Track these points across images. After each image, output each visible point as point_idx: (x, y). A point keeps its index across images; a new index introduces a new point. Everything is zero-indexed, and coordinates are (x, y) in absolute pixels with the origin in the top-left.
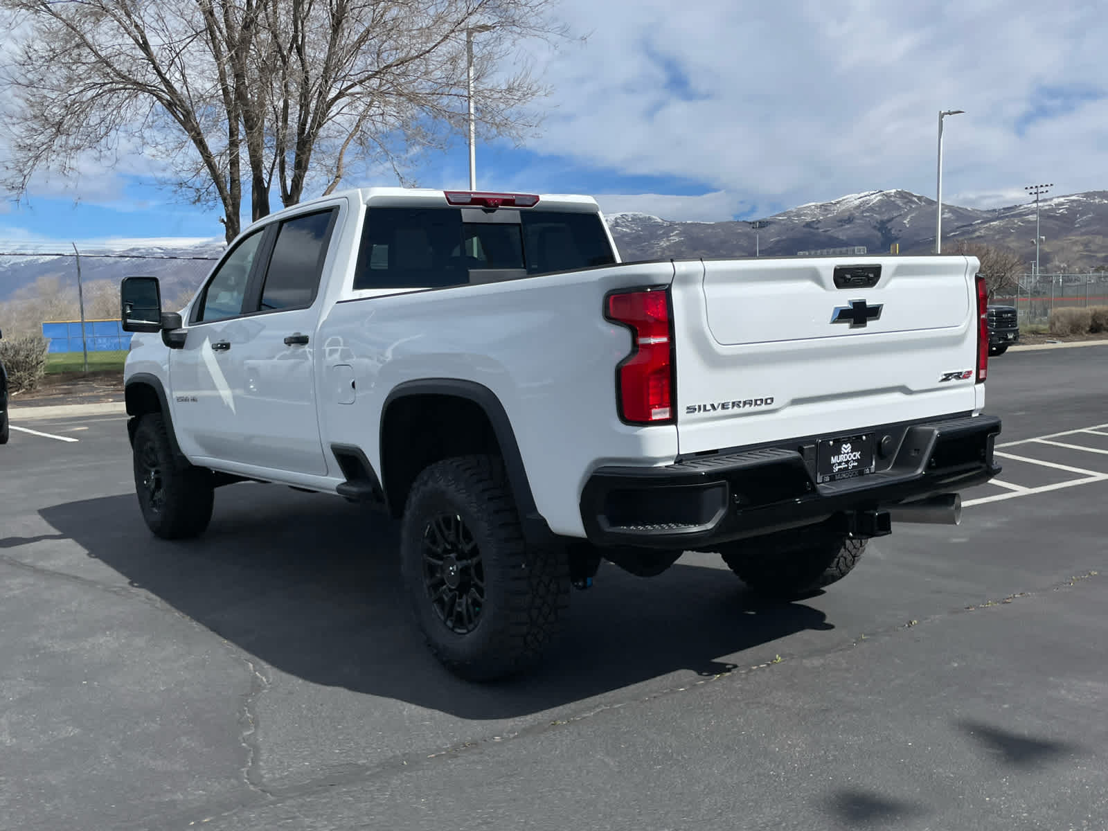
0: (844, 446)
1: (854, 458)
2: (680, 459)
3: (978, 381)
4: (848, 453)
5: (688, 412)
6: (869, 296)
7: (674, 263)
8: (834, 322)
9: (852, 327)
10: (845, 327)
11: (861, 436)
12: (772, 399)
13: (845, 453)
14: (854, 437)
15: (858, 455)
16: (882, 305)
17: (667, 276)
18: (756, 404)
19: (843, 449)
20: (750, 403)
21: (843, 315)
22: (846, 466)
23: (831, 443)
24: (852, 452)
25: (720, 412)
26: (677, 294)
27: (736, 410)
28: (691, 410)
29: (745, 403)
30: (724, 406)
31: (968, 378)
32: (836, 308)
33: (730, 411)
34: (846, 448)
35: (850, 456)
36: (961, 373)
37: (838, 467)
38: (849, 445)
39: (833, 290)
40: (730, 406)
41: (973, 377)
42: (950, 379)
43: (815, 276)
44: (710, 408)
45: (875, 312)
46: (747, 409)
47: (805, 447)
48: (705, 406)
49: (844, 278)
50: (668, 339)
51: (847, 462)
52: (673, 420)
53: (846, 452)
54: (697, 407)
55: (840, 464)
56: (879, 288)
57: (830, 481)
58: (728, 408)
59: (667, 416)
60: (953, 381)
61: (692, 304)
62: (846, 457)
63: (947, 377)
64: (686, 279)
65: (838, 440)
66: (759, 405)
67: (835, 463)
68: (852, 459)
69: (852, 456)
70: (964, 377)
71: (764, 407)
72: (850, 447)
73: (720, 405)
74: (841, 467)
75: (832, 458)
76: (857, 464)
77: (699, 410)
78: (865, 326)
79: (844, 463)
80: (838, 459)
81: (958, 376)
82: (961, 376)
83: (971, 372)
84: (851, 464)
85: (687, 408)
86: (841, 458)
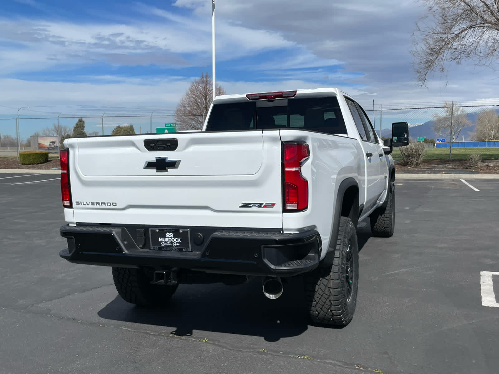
0: (168, 233)
1: (177, 241)
3: (285, 210)
4: (171, 238)
5: (76, 204)
6: (169, 155)
8: (145, 168)
9: (157, 172)
10: (153, 171)
11: (179, 230)
13: (168, 237)
14: (175, 230)
15: (179, 240)
17: (66, 144)
19: (167, 235)
21: (150, 165)
22: (171, 244)
23: (158, 230)
24: (174, 237)
25: (90, 206)
26: (71, 152)
27: (98, 206)
28: (78, 203)
29: (102, 204)
30: (93, 204)
31: (272, 207)
32: (146, 161)
33: (95, 206)
34: (170, 235)
35: (173, 240)
36: (262, 204)
37: (164, 244)
38: (171, 233)
39: (145, 152)
40: (95, 204)
41: (278, 208)
42: (251, 207)
44: (86, 204)
45: (174, 164)
46: (103, 206)
47: (137, 230)
48: (83, 202)
49: (149, 146)
50: (67, 172)
51: (171, 242)
52: (71, 207)
53: (170, 237)
54: (80, 203)
55: (165, 242)
56: (178, 151)
57: (159, 250)
59: (69, 205)
60: (255, 208)
62: (170, 240)
63: (246, 205)
64: (72, 146)
65: (163, 230)
66: (109, 205)
67: (161, 242)
68: (175, 242)
69: (175, 240)
70: (265, 206)
71: (112, 207)
72: (173, 235)
73: (90, 203)
74: (167, 244)
75: (160, 238)
76: (179, 245)
77: (81, 204)
78: (167, 171)
79: (168, 243)
80: (164, 240)
81: (260, 205)
82: (262, 206)
83: (274, 204)
84: (174, 244)
85: (76, 202)
86: (166, 239)
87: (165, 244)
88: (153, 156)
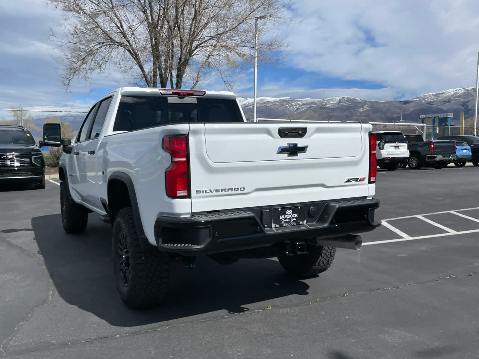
0: (288, 211)
1: (294, 217)
2: (193, 214)
3: (370, 182)
4: (290, 214)
5: (196, 193)
6: (300, 142)
7: (190, 124)
8: (278, 153)
9: (288, 156)
10: (285, 156)
11: (298, 207)
12: (244, 188)
13: (288, 214)
14: (294, 207)
15: (296, 215)
16: (308, 146)
17: (186, 130)
18: (235, 190)
19: (287, 212)
20: (232, 190)
21: (283, 151)
22: (289, 220)
23: (280, 209)
24: (293, 214)
25: (215, 193)
26: (191, 139)
27: (224, 193)
28: (198, 192)
29: (228, 190)
30: (217, 191)
31: (363, 181)
32: (280, 147)
33: (220, 193)
34: (289, 212)
35: (291, 216)
36: (358, 179)
38: (291, 210)
39: (278, 138)
40: (221, 191)
41: (367, 180)
42: (351, 181)
43: (268, 132)
44: (210, 191)
45: (303, 149)
46: (230, 192)
47: (263, 211)
48: (206, 191)
49: (283, 133)
50: (186, 159)
51: (290, 218)
52: (189, 196)
53: (289, 214)
55: (285, 219)
56: (304, 138)
57: (279, 227)
58: (219, 192)
59: (186, 194)
60: (354, 182)
61: (199, 144)
62: (289, 216)
63: (349, 181)
64: (196, 132)
65: (284, 208)
66: (236, 191)
67: (282, 219)
68: (293, 217)
69: (293, 216)
70: (360, 180)
71: (239, 192)
72: (292, 212)
73: (215, 190)
74: (286, 220)
75: (281, 216)
76: (296, 219)
77: (203, 192)
78: (297, 156)
79: (288, 219)
80: (284, 217)
81: (356, 180)
82: (358, 180)
83: (365, 178)
84: (292, 219)
85: (196, 191)
86: (286, 216)
87: (285, 221)
88: (286, 142)
